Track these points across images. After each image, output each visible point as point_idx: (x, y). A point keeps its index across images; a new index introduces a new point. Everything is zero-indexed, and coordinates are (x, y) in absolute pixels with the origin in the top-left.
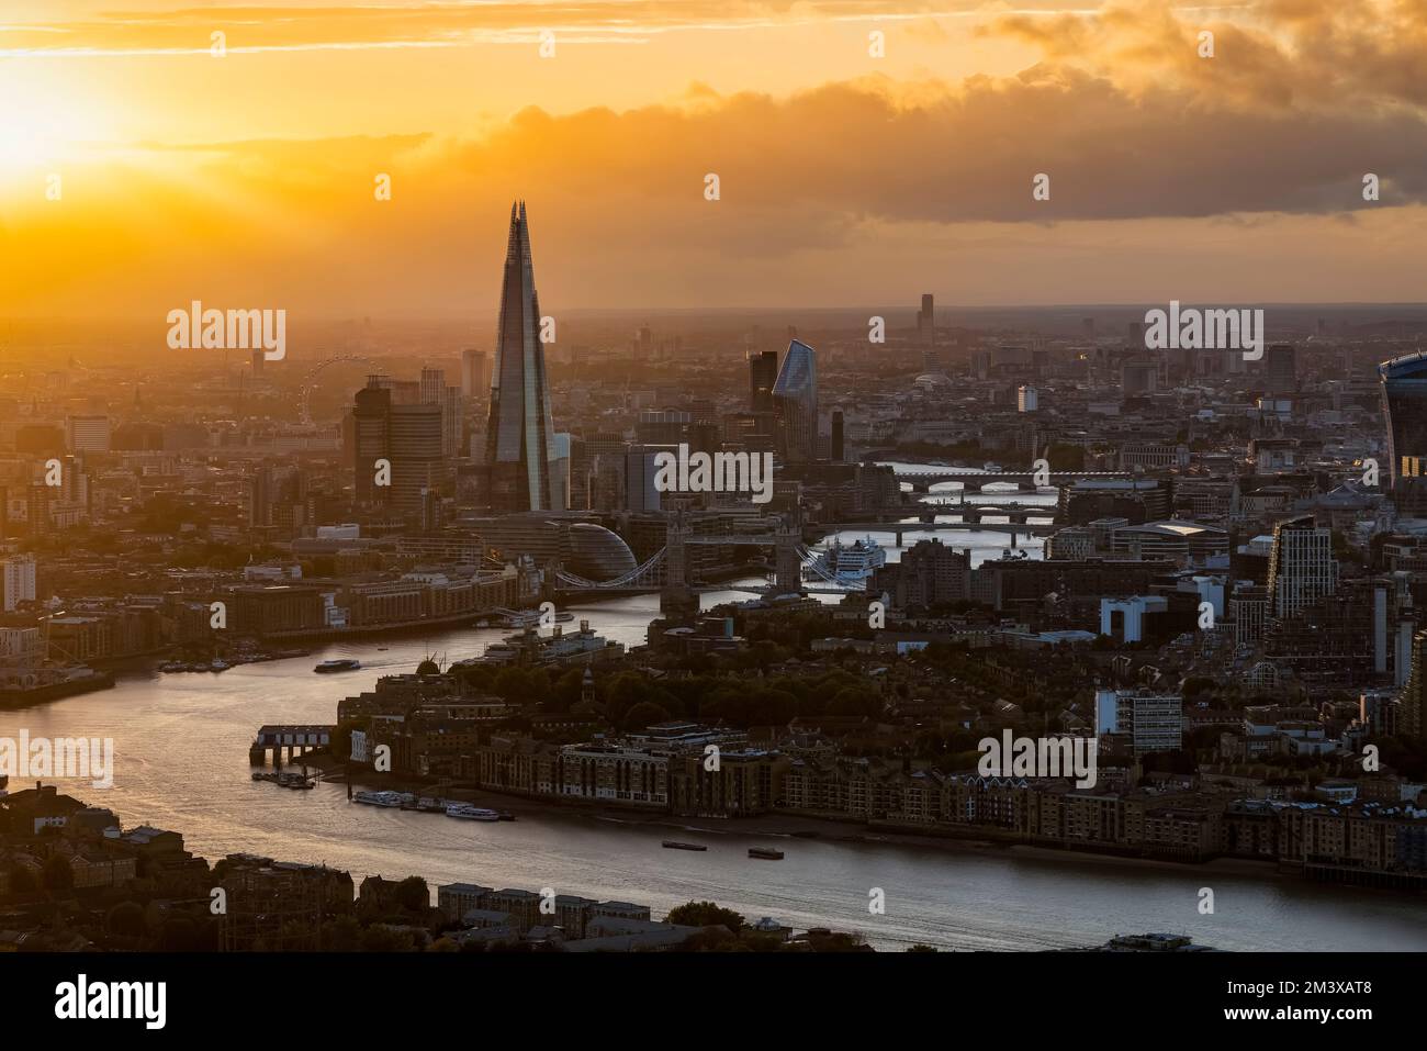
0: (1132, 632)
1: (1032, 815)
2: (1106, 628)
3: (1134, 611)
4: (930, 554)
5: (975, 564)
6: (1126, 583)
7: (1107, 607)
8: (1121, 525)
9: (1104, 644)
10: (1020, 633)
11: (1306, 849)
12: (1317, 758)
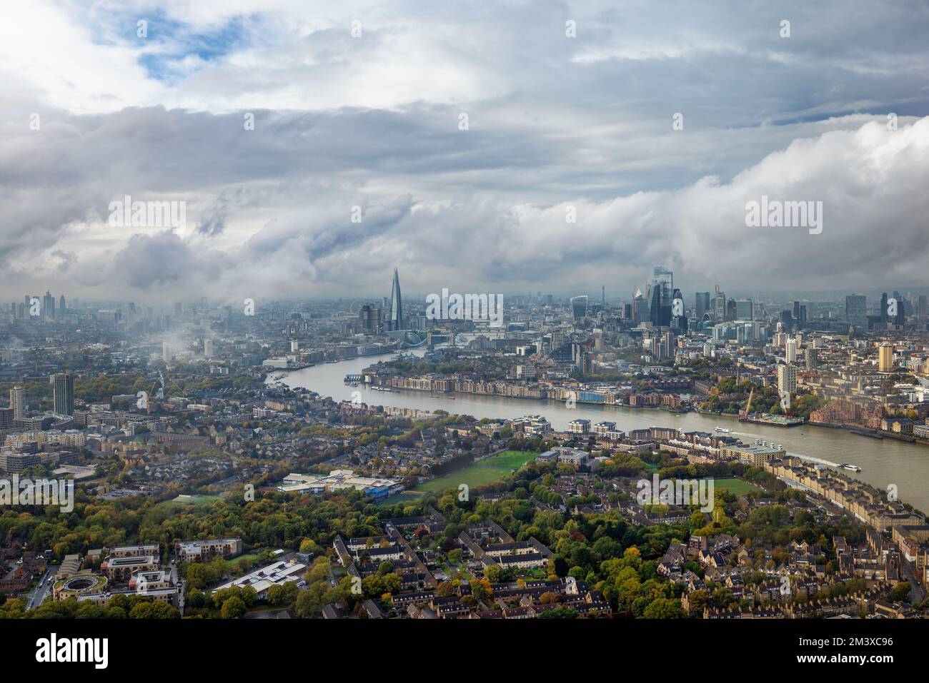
0: (523, 354)
1: (506, 391)
2: (518, 353)
3: (523, 349)
4: (481, 339)
5: (491, 340)
6: (521, 343)
7: (518, 348)
8: (520, 332)
9: (518, 356)
10: (500, 354)
11: (561, 397)
12: (562, 379)
